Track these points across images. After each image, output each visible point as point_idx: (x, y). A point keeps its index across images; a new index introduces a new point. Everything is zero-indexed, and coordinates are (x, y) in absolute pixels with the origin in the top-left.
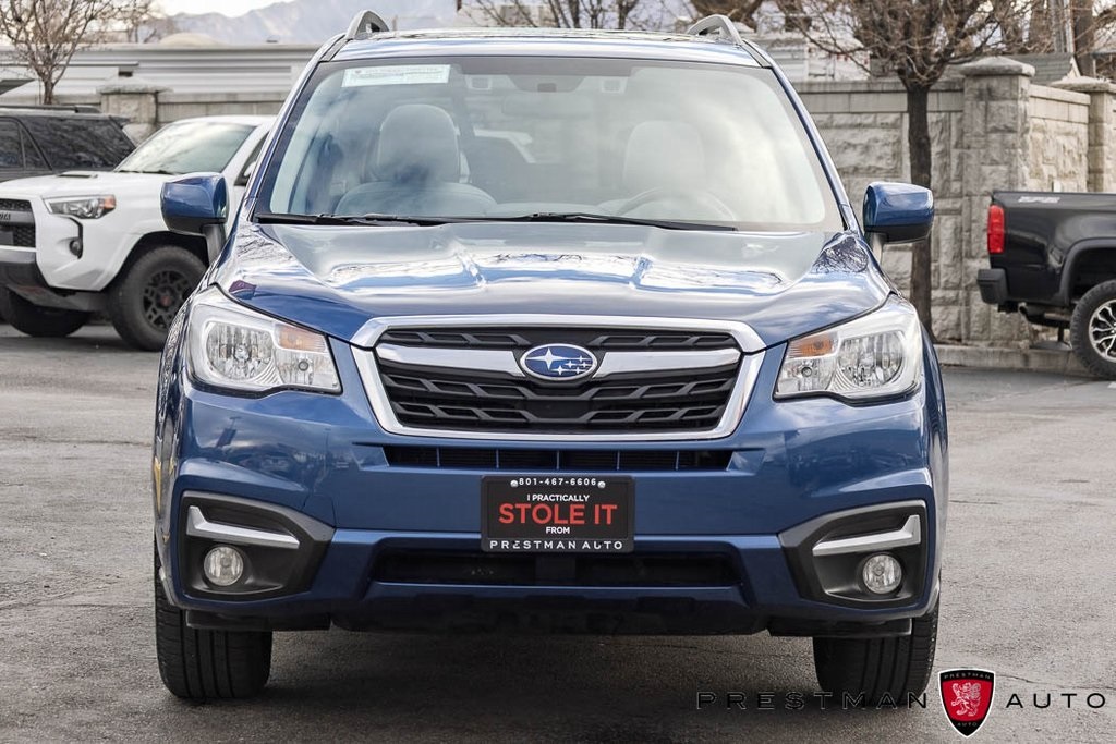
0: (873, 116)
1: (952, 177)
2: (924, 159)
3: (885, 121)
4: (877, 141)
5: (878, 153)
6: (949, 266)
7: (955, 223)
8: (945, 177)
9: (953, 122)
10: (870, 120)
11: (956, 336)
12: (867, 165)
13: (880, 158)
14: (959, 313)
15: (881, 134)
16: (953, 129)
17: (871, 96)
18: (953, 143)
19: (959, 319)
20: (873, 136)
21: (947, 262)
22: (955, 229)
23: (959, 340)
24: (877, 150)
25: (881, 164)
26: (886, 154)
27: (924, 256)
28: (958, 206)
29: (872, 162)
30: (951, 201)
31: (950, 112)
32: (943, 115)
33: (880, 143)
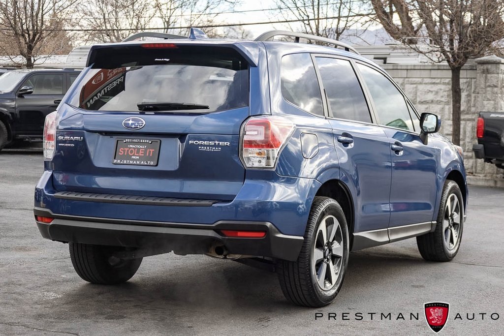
0: (440, 79)
1: (472, 105)
2: (457, 98)
3: (444, 82)
4: (441, 90)
5: (442, 95)
6: (469, 142)
7: (472, 125)
8: (469, 105)
9: (473, 83)
10: (438, 81)
11: (471, 172)
12: (437, 99)
13: (442, 97)
14: (473, 162)
15: (443, 87)
16: (473, 85)
17: (439, 71)
18: (472, 91)
19: (473, 165)
20: (439, 88)
21: (469, 141)
22: (472, 127)
23: (472, 173)
24: (441, 93)
25: (443, 99)
26: (445, 95)
27: (457, 138)
28: (473, 117)
29: (439, 99)
30: (471, 115)
31: (471, 78)
32: (469, 79)
33: (442, 91)
